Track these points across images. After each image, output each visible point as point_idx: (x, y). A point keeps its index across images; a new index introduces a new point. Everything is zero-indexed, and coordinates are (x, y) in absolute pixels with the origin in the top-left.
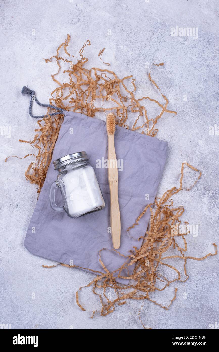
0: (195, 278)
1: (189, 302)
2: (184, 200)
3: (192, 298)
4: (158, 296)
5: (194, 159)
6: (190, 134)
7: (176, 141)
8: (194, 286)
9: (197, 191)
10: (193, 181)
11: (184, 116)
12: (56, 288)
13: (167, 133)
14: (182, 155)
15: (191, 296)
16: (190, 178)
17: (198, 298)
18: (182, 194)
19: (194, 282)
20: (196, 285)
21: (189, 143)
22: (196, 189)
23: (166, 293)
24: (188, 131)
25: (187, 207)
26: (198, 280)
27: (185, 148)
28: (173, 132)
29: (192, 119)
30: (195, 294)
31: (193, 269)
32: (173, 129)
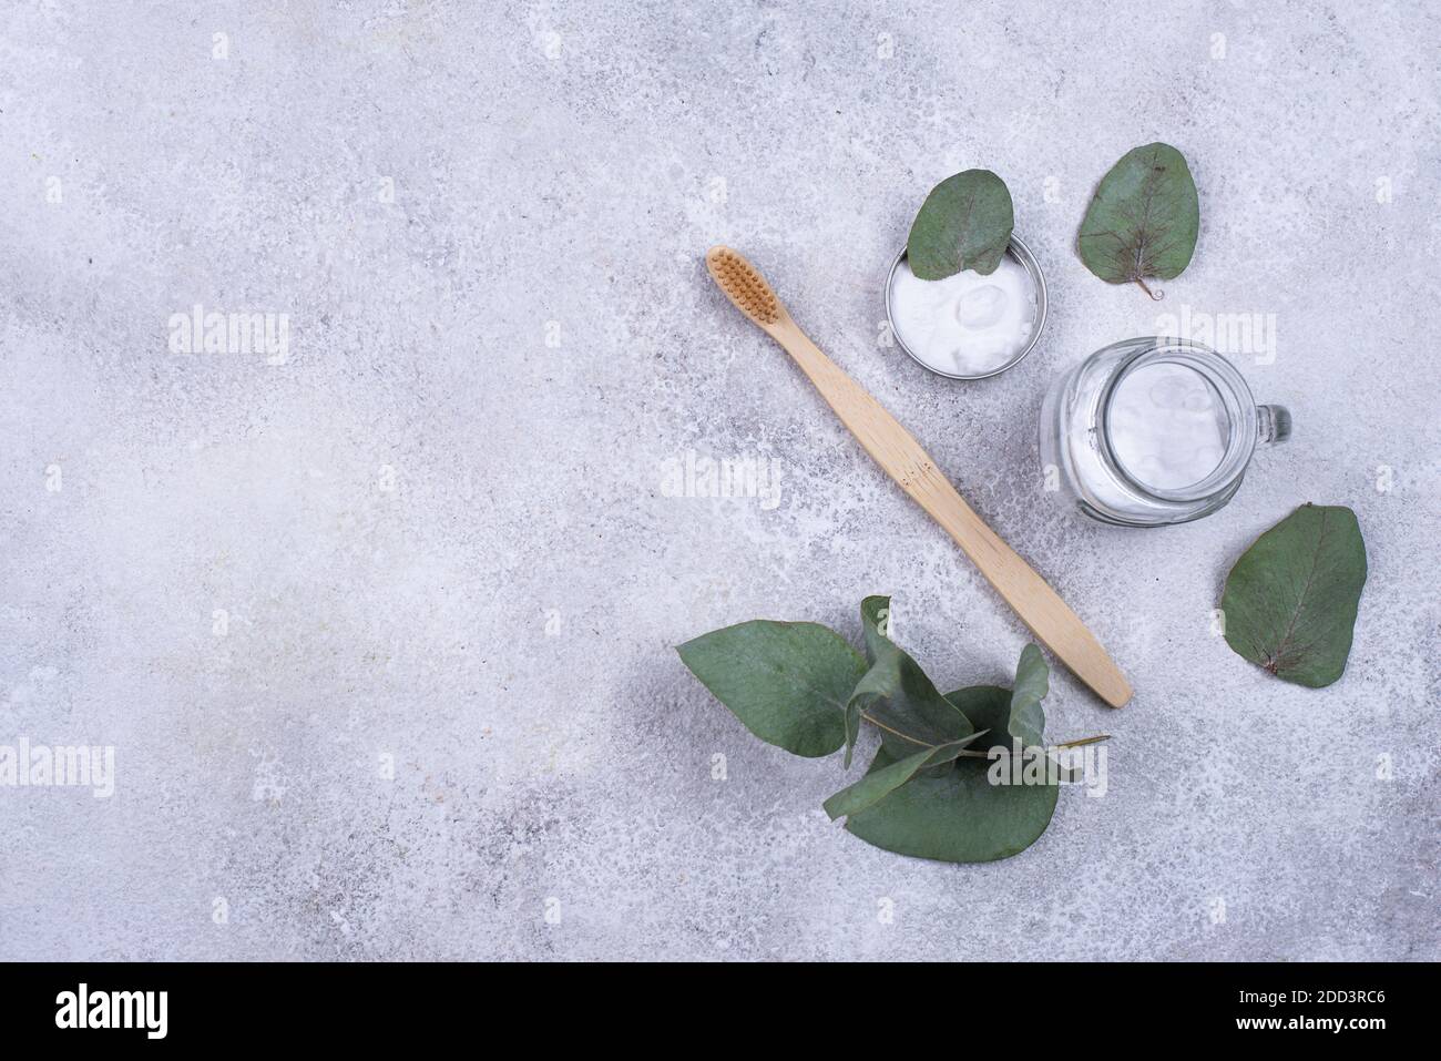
0: (730, 839)
1: (712, 952)
2: (642, 488)
3: (723, 934)
4: (566, 939)
5: (675, 293)
6: (642, 179)
7: (582, 216)
8: (729, 875)
9: (700, 437)
10: (676, 396)
11: (608, 97)
12: (100, 944)
13: (535, 185)
14: (616, 279)
15: (716, 923)
16: (663, 383)
17: (752, 929)
18: (633, 461)
19: (728, 861)
20: (736, 874)
21: (644, 217)
22: (697, 430)
23: (602, 920)
24: (633, 165)
25: (661, 518)
26: (741, 846)
27: (627, 246)
28: (563, 176)
29: (645, 108)
30: (737, 914)
31: (716, 800)
32: (561, 163)
